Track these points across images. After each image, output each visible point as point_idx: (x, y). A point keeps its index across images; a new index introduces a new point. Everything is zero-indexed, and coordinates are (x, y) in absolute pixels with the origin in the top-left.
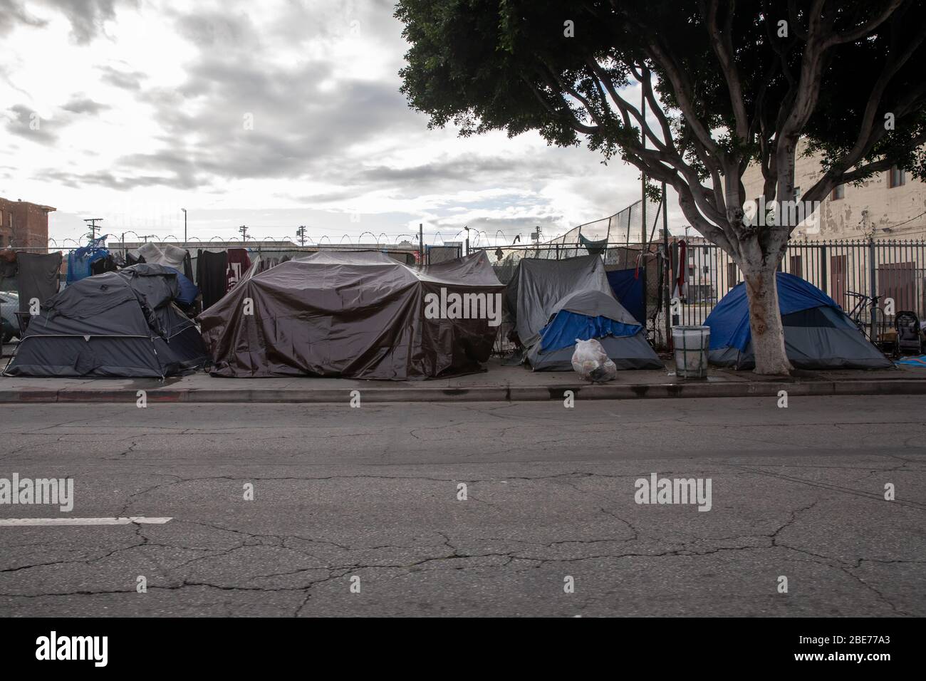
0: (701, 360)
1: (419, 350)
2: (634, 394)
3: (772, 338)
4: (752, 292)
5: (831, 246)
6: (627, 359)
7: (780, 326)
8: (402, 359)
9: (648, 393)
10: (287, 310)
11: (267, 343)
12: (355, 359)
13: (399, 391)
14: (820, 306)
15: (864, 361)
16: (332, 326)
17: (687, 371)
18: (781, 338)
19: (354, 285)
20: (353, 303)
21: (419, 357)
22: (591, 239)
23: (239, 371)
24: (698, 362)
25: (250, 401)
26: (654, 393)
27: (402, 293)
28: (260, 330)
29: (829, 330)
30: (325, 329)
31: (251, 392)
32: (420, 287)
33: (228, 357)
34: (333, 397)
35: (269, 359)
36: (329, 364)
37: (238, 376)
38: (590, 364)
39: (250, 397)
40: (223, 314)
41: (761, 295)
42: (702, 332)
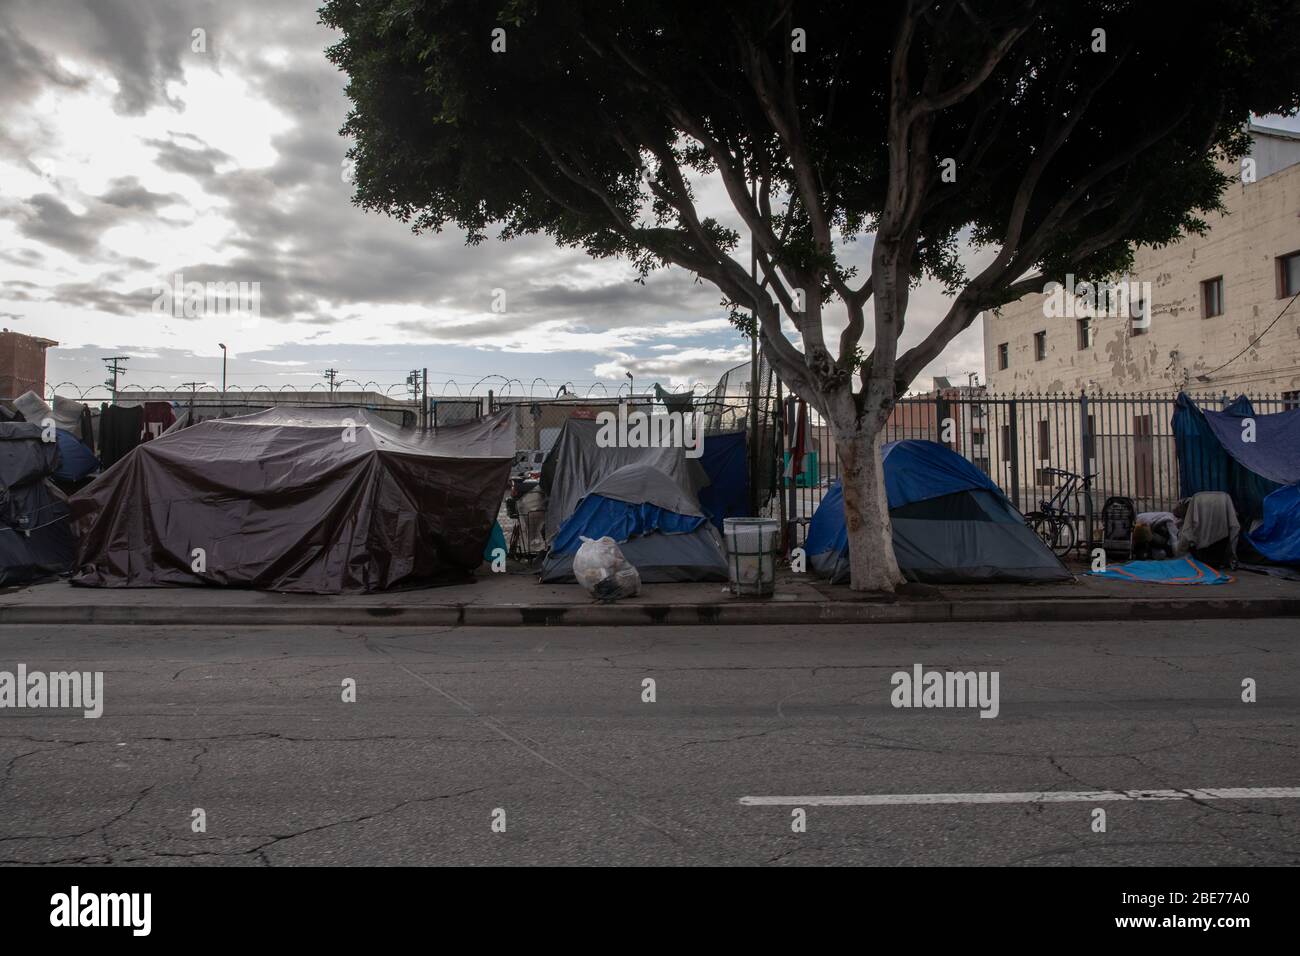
0: (760, 568)
1: (361, 550)
2: (647, 618)
3: (870, 537)
4: (843, 469)
5: (1023, 401)
6: (680, 567)
7: (885, 519)
8: (339, 563)
9: (669, 617)
10: (188, 491)
11: (153, 538)
12: (272, 562)
13: (305, 609)
14: (971, 490)
15: (1027, 571)
16: (249, 514)
17: (741, 585)
18: (887, 537)
19: (289, 455)
20: (278, 482)
21: (360, 560)
22: (671, 391)
23: (111, 579)
24: (755, 572)
25: (90, 622)
26: (678, 617)
27: (349, 468)
28: (148, 519)
29: (979, 525)
30: (239, 518)
31: (92, 608)
32: (376, 460)
33: (99, 557)
34: (210, 617)
35: (155, 561)
36: (236, 569)
37: (108, 585)
38: (593, 573)
39: (91, 615)
40: (98, 496)
41: (854, 474)
42: (760, 527)
